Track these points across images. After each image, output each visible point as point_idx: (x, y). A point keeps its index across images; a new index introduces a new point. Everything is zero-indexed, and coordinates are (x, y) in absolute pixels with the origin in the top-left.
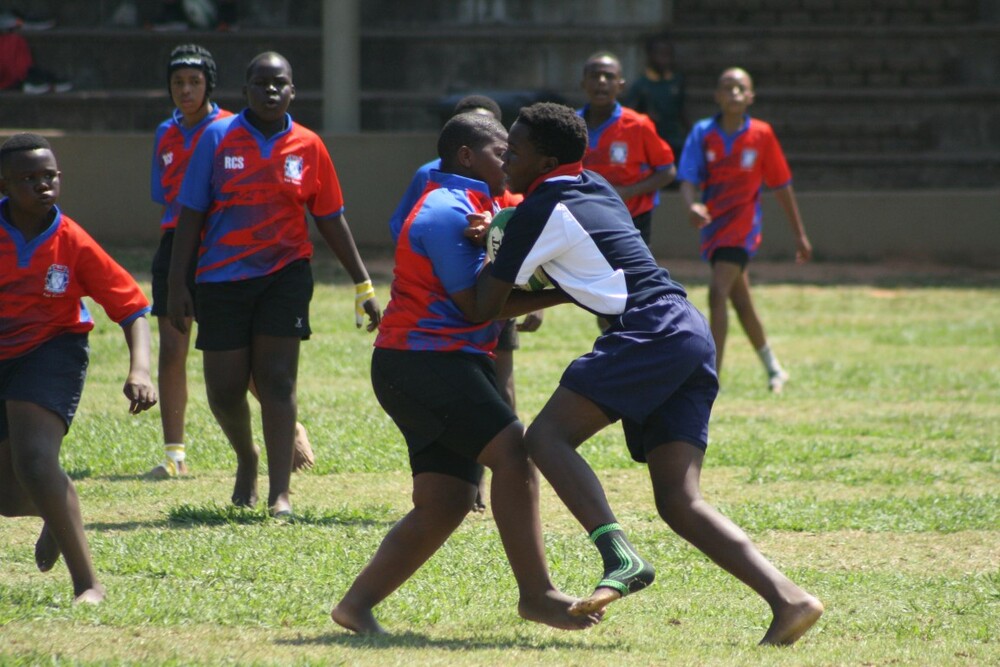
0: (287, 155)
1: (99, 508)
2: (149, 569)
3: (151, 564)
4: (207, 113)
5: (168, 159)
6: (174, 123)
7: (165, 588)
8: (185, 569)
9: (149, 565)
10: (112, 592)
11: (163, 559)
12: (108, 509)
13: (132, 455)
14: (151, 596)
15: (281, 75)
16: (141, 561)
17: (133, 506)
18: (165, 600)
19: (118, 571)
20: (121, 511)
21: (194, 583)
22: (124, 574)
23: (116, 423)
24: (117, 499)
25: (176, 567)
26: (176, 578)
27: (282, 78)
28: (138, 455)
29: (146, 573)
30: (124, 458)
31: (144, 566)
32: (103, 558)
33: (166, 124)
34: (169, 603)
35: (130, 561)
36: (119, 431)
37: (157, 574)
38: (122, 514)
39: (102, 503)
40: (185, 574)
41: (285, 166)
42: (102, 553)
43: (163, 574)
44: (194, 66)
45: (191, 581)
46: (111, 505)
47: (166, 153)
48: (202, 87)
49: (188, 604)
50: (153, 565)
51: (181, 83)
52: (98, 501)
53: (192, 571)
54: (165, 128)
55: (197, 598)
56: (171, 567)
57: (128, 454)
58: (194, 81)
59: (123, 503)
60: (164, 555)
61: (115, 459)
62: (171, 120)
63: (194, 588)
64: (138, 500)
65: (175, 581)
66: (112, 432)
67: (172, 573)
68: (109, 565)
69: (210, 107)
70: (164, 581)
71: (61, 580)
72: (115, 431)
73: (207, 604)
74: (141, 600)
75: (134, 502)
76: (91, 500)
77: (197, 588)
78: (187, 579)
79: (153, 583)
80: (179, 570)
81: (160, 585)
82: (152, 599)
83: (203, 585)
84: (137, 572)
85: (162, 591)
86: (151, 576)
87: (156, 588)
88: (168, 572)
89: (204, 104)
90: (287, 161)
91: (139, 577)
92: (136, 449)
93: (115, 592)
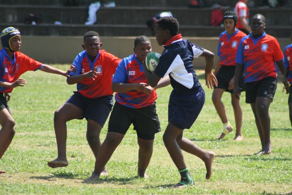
0: (262, 43)
1: (242, 148)
2: (257, 166)
3: (257, 165)
4: (235, 31)
5: (222, 44)
6: (225, 33)
7: (261, 172)
8: (267, 166)
9: (256, 165)
10: (246, 172)
11: (261, 163)
12: (244, 148)
13: (251, 133)
14: (257, 174)
15: (260, 21)
16: (254, 163)
17: (252, 147)
18: (261, 175)
19: (248, 166)
20: (249, 149)
21: (270, 170)
22: (249, 167)
23: (247, 123)
24: (247, 145)
25: (264, 165)
26: (265, 169)
27: (260, 22)
28: (253, 133)
29: (256, 167)
30: (249, 133)
31: (255, 165)
32: (243, 162)
33: (223, 33)
34: (262, 176)
35: (251, 164)
36: (248, 125)
37: (259, 168)
38: (248, 150)
39: (242, 146)
40: (267, 168)
41: (262, 47)
42: (243, 161)
43: (261, 168)
44: (231, 18)
45: (269, 170)
46: (245, 147)
47: (222, 42)
48: (233, 24)
49: (268, 176)
50: (258, 165)
51: (227, 23)
52: (241, 146)
53: (269, 167)
54: (223, 35)
55: (271, 175)
56: (263, 165)
57: (250, 132)
58: (231, 22)
59: (249, 146)
60: (261, 162)
61: (246, 133)
62: (224, 32)
63: (270, 172)
64: (253, 146)
65: (264, 170)
66: (245, 126)
67: (263, 167)
68: (245, 165)
69: (236, 29)
70: (261, 169)
71: (231, 168)
72: (246, 125)
73: (274, 176)
74: (254, 175)
75: (252, 146)
76: (240, 145)
77: (271, 172)
78: (268, 169)
79: (258, 170)
80: (265, 167)
81: (260, 171)
82: (258, 175)
83: (272, 171)
84: (253, 167)
85: (260, 173)
86: (257, 168)
87: (259, 171)
88: (262, 167)
89: (234, 28)
90: (262, 45)
91: (254, 168)
92: (252, 131)
93: (247, 172)
